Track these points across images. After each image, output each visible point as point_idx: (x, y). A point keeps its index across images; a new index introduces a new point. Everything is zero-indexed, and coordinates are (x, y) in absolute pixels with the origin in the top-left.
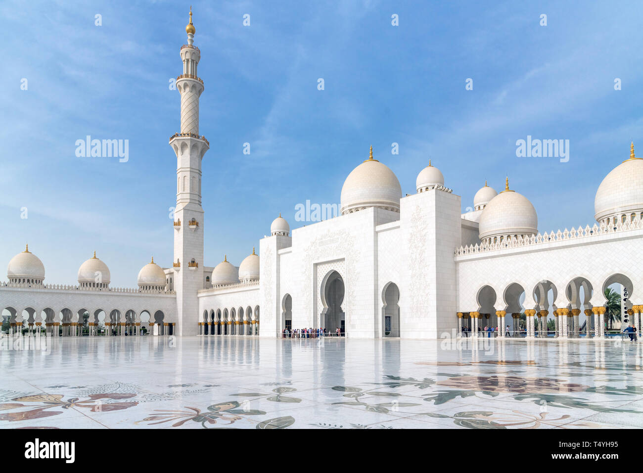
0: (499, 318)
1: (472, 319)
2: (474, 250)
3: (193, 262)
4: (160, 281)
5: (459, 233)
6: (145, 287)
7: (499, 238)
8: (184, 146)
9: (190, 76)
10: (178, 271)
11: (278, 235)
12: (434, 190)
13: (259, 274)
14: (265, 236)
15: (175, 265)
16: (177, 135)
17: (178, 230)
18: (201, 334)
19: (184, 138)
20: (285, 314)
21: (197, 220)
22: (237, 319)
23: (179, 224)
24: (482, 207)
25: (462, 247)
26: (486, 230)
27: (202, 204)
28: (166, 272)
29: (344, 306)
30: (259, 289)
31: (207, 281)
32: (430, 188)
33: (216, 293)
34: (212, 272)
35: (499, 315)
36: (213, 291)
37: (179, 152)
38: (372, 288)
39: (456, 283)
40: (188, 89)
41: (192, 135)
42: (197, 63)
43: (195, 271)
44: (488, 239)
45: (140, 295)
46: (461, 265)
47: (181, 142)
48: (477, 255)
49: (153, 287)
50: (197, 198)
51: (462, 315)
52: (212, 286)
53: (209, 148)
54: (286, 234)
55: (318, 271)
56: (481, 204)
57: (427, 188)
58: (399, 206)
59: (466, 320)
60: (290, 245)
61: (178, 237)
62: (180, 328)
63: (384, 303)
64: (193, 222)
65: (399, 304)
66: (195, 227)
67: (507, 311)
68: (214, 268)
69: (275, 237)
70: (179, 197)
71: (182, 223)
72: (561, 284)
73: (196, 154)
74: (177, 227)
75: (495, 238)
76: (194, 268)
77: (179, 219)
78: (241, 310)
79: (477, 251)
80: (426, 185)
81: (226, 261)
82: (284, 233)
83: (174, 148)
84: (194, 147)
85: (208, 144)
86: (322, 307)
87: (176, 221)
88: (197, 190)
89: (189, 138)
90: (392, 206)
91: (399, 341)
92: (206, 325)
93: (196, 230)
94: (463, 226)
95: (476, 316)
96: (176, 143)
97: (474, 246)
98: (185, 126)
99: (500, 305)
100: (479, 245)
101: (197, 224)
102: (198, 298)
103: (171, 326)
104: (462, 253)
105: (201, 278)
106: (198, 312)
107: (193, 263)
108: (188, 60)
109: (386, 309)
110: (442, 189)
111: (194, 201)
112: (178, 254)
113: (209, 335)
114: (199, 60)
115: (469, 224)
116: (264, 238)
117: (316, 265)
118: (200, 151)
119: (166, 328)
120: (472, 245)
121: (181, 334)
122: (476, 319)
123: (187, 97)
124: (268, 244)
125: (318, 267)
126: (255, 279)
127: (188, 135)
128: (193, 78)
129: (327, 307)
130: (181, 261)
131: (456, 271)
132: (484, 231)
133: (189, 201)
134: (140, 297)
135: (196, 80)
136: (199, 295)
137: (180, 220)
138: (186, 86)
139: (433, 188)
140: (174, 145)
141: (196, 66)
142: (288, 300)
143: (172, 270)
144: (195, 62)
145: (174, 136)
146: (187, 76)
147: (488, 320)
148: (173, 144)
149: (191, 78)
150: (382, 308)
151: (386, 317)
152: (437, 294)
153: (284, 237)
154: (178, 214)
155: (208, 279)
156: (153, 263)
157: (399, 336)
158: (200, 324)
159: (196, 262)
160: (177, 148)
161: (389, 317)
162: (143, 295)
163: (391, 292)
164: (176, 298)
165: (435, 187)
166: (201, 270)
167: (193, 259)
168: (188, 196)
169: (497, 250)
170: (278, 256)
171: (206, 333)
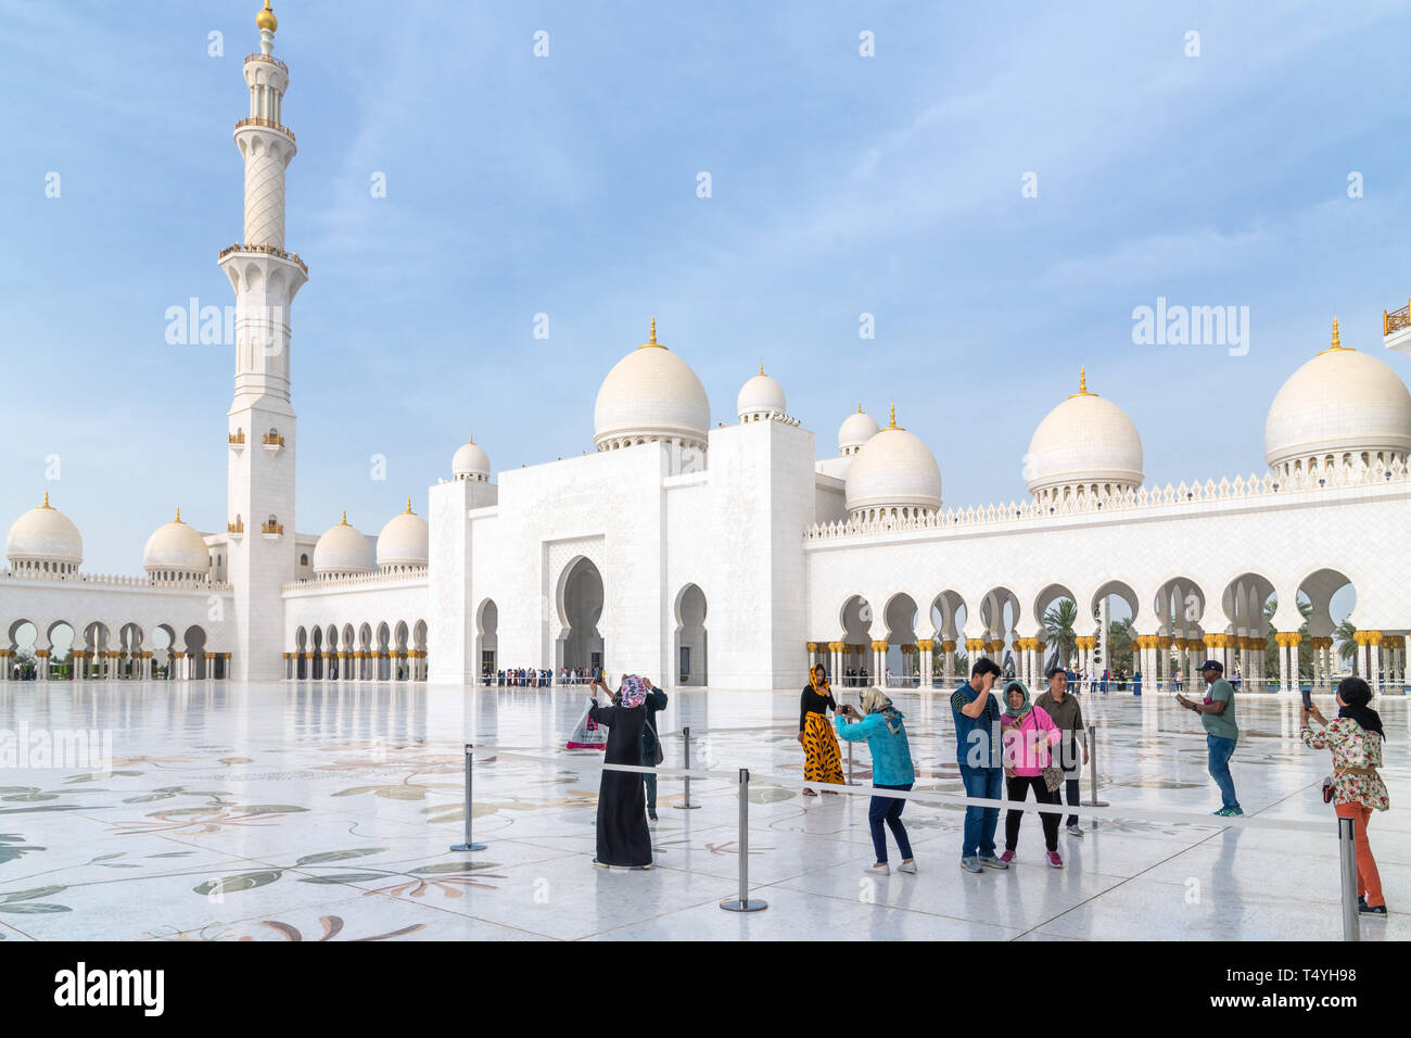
0: (876, 654)
1: (833, 654)
2: (836, 532)
3: (272, 523)
4: (196, 563)
5: (811, 499)
6: (161, 574)
7: (877, 511)
8: (252, 271)
9: (266, 123)
10: (238, 541)
11: (468, 478)
12: (769, 420)
13: (427, 557)
14: (440, 480)
15: (231, 529)
16: (238, 248)
17: (240, 452)
18: (290, 677)
19: (254, 255)
20: (483, 639)
21: (282, 433)
22: (375, 646)
23: (240, 439)
24: (852, 451)
25: (816, 525)
26: (857, 496)
27: (291, 399)
28: (209, 541)
29: (603, 627)
30: (426, 586)
31: (302, 563)
32: (762, 416)
33: (326, 590)
34: (314, 546)
35: (876, 649)
36: (319, 586)
37: (242, 283)
38: (657, 591)
39: (806, 592)
40: (261, 151)
41: (272, 251)
42: (281, 95)
43: (278, 542)
44: (860, 513)
45: (152, 590)
46: (815, 558)
47: (246, 264)
48: (842, 540)
49: (188, 575)
50: (280, 385)
51: (815, 646)
52: (314, 576)
53: (307, 280)
54: (483, 479)
55: (551, 555)
56: (851, 445)
57: (756, 416)
58: (706, 438)
59: (823, 657)
60: (494, 502)
61: (240, 468)
62: (242, 665)
63: (678, 622)
64: (273, 437)
65: (707, 624)
66: (277, 447)
67: (890, 640)
68: (319, 537)
69: (462, 484)
70: (240, 382)
71: (248, 439)
72: (974, 598)
73: (281, 290)
74: (237, 446)
75: (872, 511)
76: (275, 536)
77: (240, 429)
78: (384, 629)
79: (840, 533)
80: (754, 409)
81: (345, 523)
82: (480, 476)
83: (228, 274)
84: (275, 275)
85: (306, 269)
86: (558, 627)
87: (234, 433)
88: (282, 369)
89: (266, 255)
90: (694, 438)
91: (706, 693)
92: (302, 658)
93: (279, 454)
94: (818, 486)
95: (839, 649)
96: (234, 264)
97: (836, 524)
98: (254, 230)
99: (879, 632)
100: (845, 523)
101: (282, 443)
102: (284, 600)
103: (220, 659)
104: (816, 536)
105: (290, 558)
106: (283, 630)
107: (273, 526)
108: (261, 88)
109: (682, 634)
110: (782, 420)
111: (275, 393)
112: (239, 503)
113: (309, 680)
114: (285, 88)
115: (828, 484)
116: (437, 483)
117: (548, 544)
118: (287, 284)
119: (210, 664)
120: (832, 523)
121: (245, 677)
122: (840, 654)
123: (260, 166)
124: (447, 498)
125: (552, 548)
126: (419, 564)
127: (263, 249)
128: (274, 127)
129: (569, 626)
130: (246, 521)
131: (806, 566)
132: (854, 499)
133: (263, 390)
134: (155, 595)
135: (278, 133)
136: (286, 594)
137: (243, 431)
138: (256, 142)
139: (767, 416)
140: (230, 267)
141: (279, 100)
142: (489, 612)
143: (225, 537)
144: (276, 92)
145: (231, 249)
146: (259, 121)
147: (861, 656)
148: (227, 265)
149: (269, 126)
150: (676, 632)
151: (682, 648)
152: (773, 610)
153: (480, 484)
154: (240, 419)
155: (305, 560)
156: (178, 521)
157: (706, 684)
158: (289, 656)
159: (279, 522)
160: (236, 276)
161: (688, 648)
162: (159, 591)
163: (692, 603)
164: (232, 599)
165: (771, 417)
166: (289, 540)
167: (273, 516)
168: (262, 381)
169: (873, 532)
170: (469, 521)
171: (302, 675)
